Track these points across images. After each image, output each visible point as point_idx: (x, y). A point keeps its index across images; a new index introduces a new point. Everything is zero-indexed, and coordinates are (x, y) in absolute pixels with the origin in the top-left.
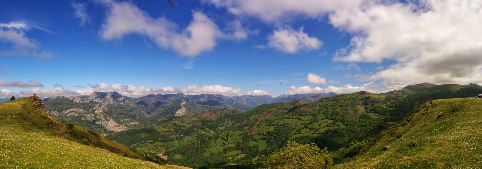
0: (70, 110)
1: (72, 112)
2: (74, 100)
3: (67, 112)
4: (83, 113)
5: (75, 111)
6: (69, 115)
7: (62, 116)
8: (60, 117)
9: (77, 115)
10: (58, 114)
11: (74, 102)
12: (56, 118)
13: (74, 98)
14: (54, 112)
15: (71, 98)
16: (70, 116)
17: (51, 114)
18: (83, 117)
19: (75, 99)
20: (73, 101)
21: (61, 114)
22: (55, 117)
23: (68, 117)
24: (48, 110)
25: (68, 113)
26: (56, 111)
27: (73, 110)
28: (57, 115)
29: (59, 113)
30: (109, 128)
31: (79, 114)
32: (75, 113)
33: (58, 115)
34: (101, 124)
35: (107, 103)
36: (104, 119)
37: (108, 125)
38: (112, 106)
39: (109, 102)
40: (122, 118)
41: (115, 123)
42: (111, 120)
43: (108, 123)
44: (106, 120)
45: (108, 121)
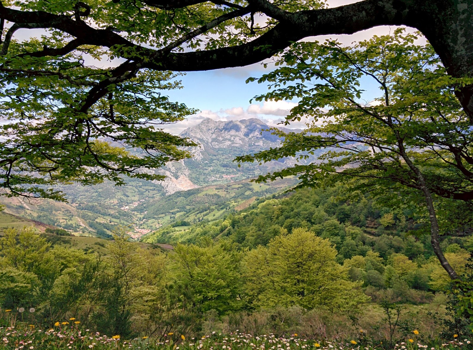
30: (171, 191)
34: (161, 184)
35: (228, 143)
36: (172, 174)
37: (169, 186)
38: (235, 149)
39: (233, 141)
40: (223, 173)
41: (188, 181)
42: (182, 177)
43: (173, 181)
44: (172, 177)
45: (177, 177)
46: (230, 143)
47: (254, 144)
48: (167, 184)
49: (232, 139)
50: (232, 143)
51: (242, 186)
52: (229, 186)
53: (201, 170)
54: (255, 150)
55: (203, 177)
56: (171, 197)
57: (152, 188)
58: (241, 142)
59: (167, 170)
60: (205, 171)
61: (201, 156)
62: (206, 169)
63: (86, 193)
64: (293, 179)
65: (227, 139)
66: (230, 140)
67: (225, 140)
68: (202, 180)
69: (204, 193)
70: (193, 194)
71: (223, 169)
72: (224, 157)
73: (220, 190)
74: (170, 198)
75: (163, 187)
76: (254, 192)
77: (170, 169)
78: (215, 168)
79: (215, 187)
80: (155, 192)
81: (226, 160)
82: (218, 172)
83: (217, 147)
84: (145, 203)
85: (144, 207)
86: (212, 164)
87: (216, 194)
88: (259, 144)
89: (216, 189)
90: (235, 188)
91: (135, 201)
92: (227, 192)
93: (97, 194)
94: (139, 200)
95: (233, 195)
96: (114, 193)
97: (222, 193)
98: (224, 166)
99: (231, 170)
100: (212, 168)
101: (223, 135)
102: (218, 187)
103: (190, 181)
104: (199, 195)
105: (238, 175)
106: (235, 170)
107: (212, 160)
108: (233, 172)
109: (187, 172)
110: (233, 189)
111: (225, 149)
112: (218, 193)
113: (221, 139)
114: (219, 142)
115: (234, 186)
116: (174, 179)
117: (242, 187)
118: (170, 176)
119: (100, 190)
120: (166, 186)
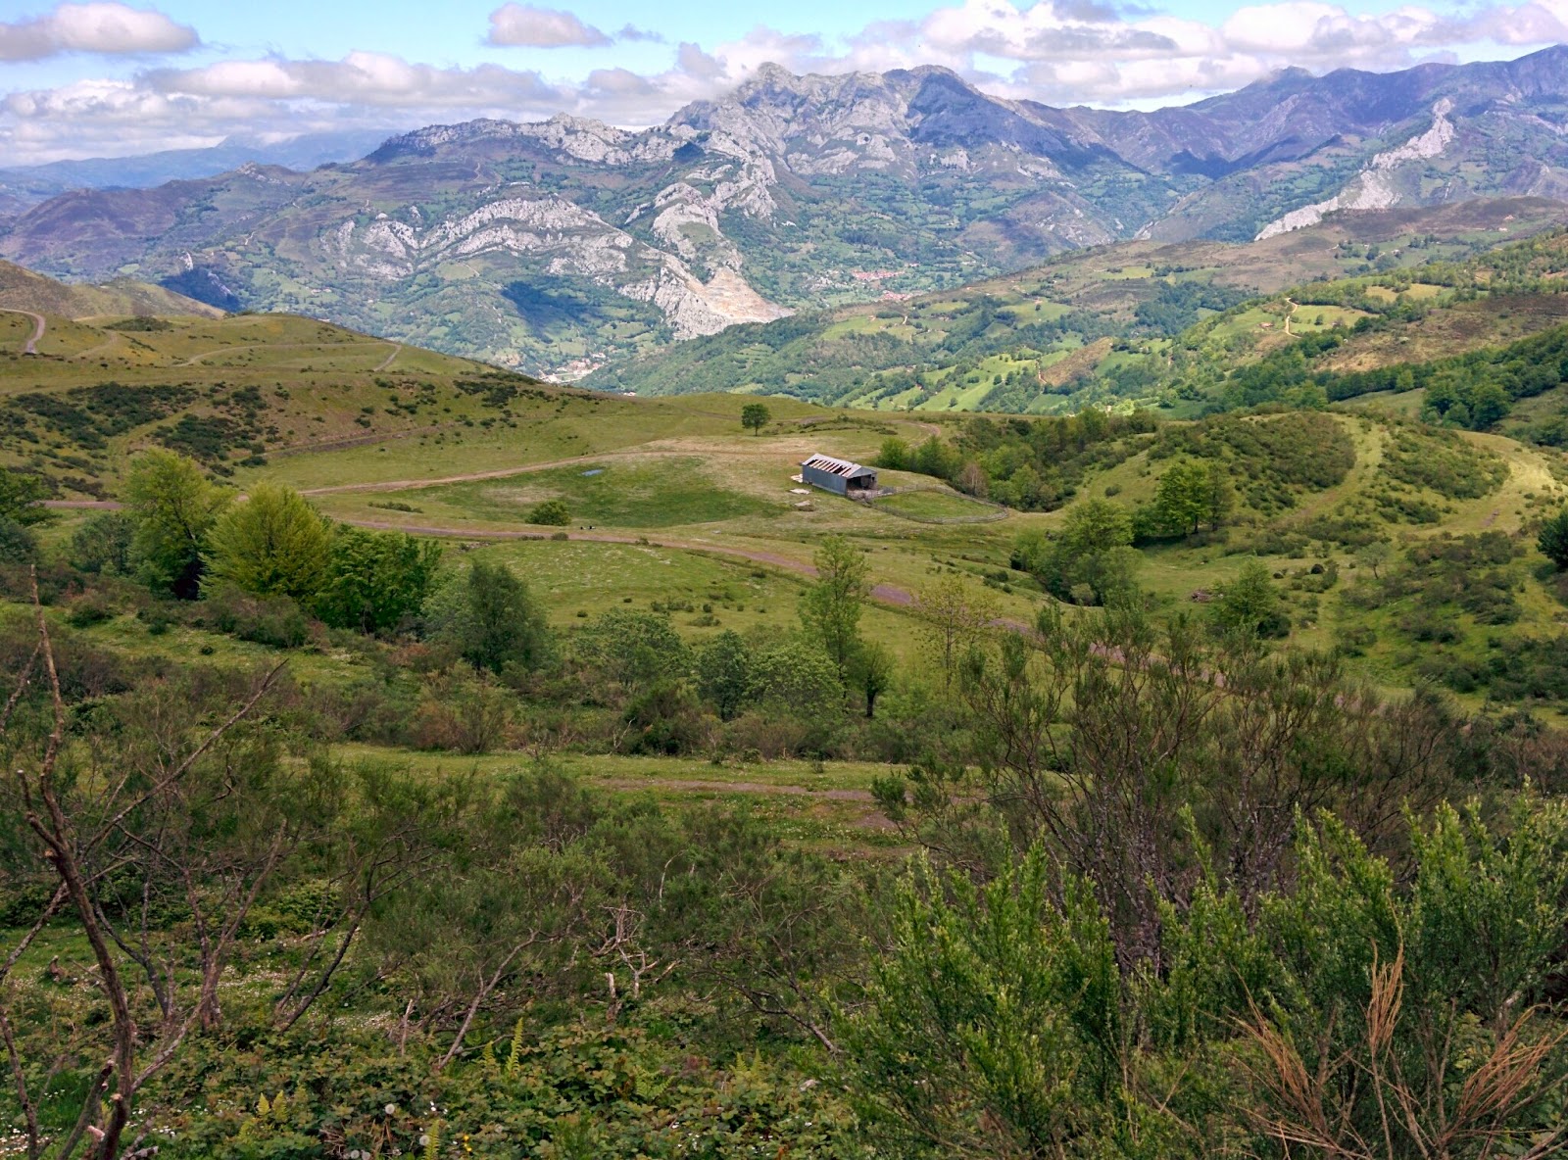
0: (486, 214)
1: (500, 222)
2: (568, 141)
3: (469, 225)
4: (568, 232)
5: (522, 216)
6: (473, 245)
7: (434, 255)
8: (418, 262)
9: (529, 240)
10: (414, 243)
11: (569, 156)
12: (395, 265)
13: (569, 131)
14: (385, 232)
15: (552, 130)
16: (481, 254)
17: (369, 240)
18: (563, 255)
19: (581, 135)
20: (559, 151)
21: (433, 240)
22: (390, 259)
23: (466, 258)
24: (351, 218)
25: (475, 231)
26: (399, 225)
27: (503, 210)
28: (401, 248)
29: (419, 236)
30: (691, 324)
31: (541, 234)
32: (516, 231)
33: (408, 247)
34: (653, 298)
35: (846, 156)
36: (687, 267)
37: (683, 306)
38: (874, 179)
39: (863, 148)
40: (851, 262)
41: (746, 290)
42: (721, 275)
43: (692, 290)
44: (688, 276)
45: (705, 278)
46: (852, 156)
47: (937, 162)
48: (675, 299)
49: (860, 142)
50: (864, 158)
51: (965, 305)
52: (922, 306)
53: (777, 253)
54: (941, 182)
55: (790, 277)
56: (713, 346)
57: (623, 313)
58: (890, 153)
59: (666, 250)
60: (791, 257)
61: (770, 200)
62: (794, 251)
63: (406, 328)
64: (1151, 282)
65: (840, 143)
66: (851, 145)
67: (834, 144)
68: (787, 287)
69: (841, 329)
70: (799, 332)
71: (851, 251)
72: (845, 207)
73: (895, 321)
74: (709, 347)
75: (662, 312)
76: (1020, 326)
77: (674, 246)
78: (821, 246)
79: (874, 310)
80: (636, 326)
81: (855, 218)
82: (834, 260)
83: (808, 170)
84: (618, 366)
85: (620, 379)
86: (810, 233)
87: (882, 335)
88: (954, 160)
89: (881, 316)
90: (943, 314)
91: (574, 358)
92: (918, 326)
93: (445, 329)
94: (588, 356)
95: (939, 337)
96: (503, 331)
97: (903, 331)
98: (851, 240)
99: (877, 254)
100: (810, 246)
101: (827, 127)
102: (885, 310)
103: (751, 291)
104: (825, 336)
105: (901, 272)
106: (891, 254)
107: (806, 217)
108: (885, 260)
109: (736, 258)
110: (936, 316)
111: (835, 178)
112: (891, 331)
113: (819, 140)
114: (816, 153)
115: (937, 308)
116: (697, 284)
117: (968, 311)
118: (682, 273)
119: (455, 317)
120: (671, 307)
